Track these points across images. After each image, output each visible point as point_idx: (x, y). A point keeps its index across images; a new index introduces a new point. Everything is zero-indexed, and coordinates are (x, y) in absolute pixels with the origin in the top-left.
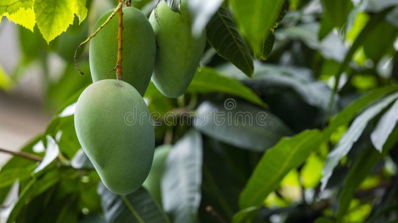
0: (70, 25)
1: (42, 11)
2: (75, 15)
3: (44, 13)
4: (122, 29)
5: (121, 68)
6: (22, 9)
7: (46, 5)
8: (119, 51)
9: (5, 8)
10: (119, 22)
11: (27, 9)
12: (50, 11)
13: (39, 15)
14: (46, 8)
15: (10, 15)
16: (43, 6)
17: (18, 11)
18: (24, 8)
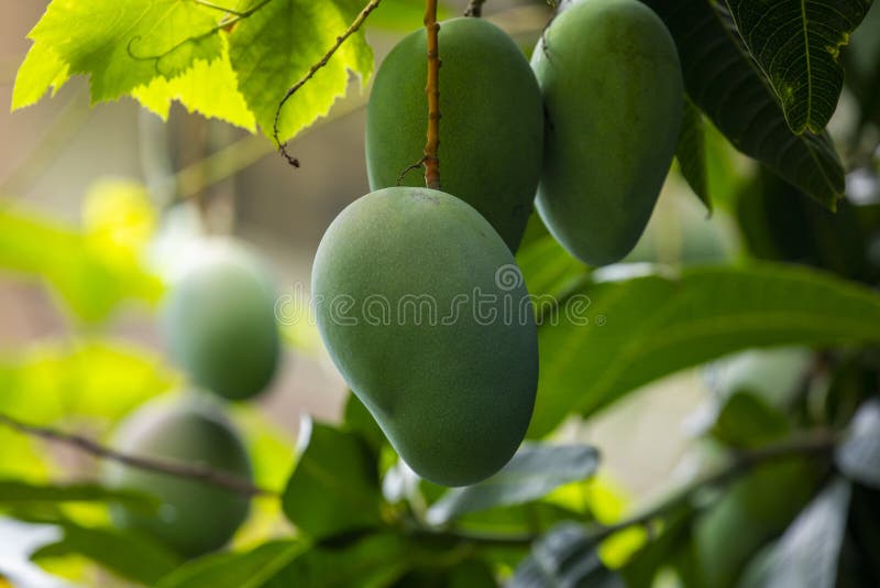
0: (337, 99)
1: (252, 66)
2: (349, 71)
3: (261, 69)
4: (438, 65)
5: (437, 162)
6: (200, 65)
7: (265, 49)
8: (430, 123)
9: (154, 62)
10: (429, 49)
11: (214, 63)
12: (278, 61)
13: (248, 75)
14: (266, 57)
15: (168, 80)
16: (257, 52)
17: (189, 70)
18: (205, 62)
